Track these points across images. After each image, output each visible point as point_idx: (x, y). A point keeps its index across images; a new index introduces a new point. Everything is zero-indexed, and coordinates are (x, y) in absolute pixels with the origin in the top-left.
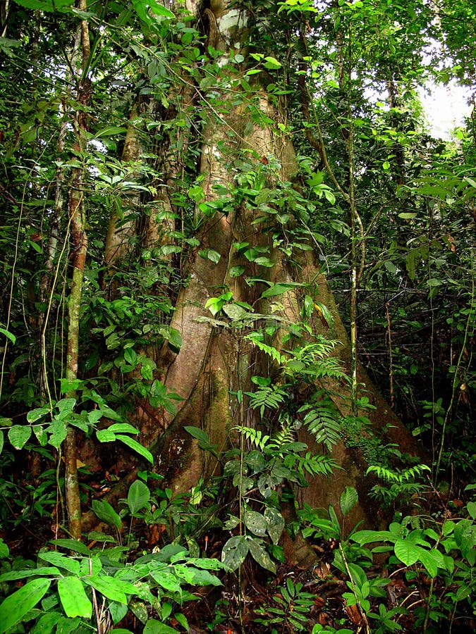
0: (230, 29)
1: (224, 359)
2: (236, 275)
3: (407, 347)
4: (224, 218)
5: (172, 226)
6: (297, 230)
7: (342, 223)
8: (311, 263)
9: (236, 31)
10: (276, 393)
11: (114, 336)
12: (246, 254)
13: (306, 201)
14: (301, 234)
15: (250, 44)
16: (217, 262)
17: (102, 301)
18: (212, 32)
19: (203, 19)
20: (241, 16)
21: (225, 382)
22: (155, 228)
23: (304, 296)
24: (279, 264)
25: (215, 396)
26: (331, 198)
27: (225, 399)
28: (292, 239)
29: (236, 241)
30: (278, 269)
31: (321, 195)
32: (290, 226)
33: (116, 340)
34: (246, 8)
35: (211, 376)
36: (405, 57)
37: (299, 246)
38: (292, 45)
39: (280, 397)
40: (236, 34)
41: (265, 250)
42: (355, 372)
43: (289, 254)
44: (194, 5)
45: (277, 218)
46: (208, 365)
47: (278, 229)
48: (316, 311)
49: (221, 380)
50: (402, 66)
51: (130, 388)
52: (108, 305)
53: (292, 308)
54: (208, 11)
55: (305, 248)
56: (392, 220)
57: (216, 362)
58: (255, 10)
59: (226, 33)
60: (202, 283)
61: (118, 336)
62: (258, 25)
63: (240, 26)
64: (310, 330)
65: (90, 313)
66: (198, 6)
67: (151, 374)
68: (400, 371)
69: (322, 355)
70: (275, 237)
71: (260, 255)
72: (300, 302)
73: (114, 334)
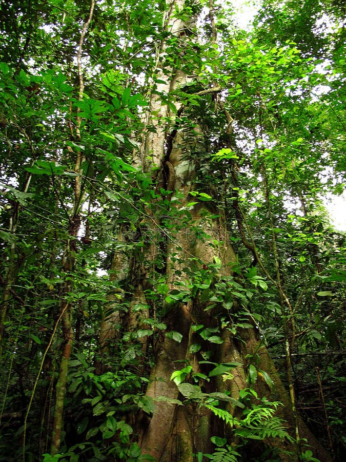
0: (183, 173)
1: (188, 422)
2: (195, 351)
3: (339, 399)
4: (185, 306)
5: (147, 314)
6: (240, 313)
7: (274, 304)
8: (253, 337)
9: (188, 173)
10: (231, 454)
11: (100, 406)
12: (202, 334)
13: (245, 290)
14: (243, 316)
15: (197, 182)
16: (180, 341)
17: (92, 376)
18: (171, 175)
19: (165, 168)
20: (190, 164)
21: (189, 442)
22: (134, 316)
23: (249, 366)
24: (228, 341)
25: (181, 456)
26: (264, 286)
27: (190, 459)
28: (236, 320)
29: (194, 324)
30: (227, 344)
31: (256, 284)
32: (234, 310)
33: (101, 409)
34: (193, 159)
35: (177, 438)
36: (309, 179)
37: (241, 326)
38: (226, 180)
39: (234, 457)
40: (187, 176)
41: (216, 330)
42: (297, 428)
43: (234, 333)
44: (159, 160)
45: (223, 305)
46: (175, 428)
47: (225, 313)
48: (259, 378)
49: (186, 441)
50: (307, 185)
51: (110, 451)
52: (96, 379)
53: (240, 377)
54: (168, 163)
55: (247, 326)
56: (313, 297)
57: (181, 425)
58: (199, 160)
59: (180, 175)
60: (170, 358)
61: (103, 405)
62: (201, 169)
63: (190, 170)
64: (255, 394)
65: (82, 386)
66: (161, 160)
67: (128, 438)
68: (336, 423)
69: (267, 416)
70: (223, 319)
71: (212, 335)
72: (246, 371)
73: (100, 404)
